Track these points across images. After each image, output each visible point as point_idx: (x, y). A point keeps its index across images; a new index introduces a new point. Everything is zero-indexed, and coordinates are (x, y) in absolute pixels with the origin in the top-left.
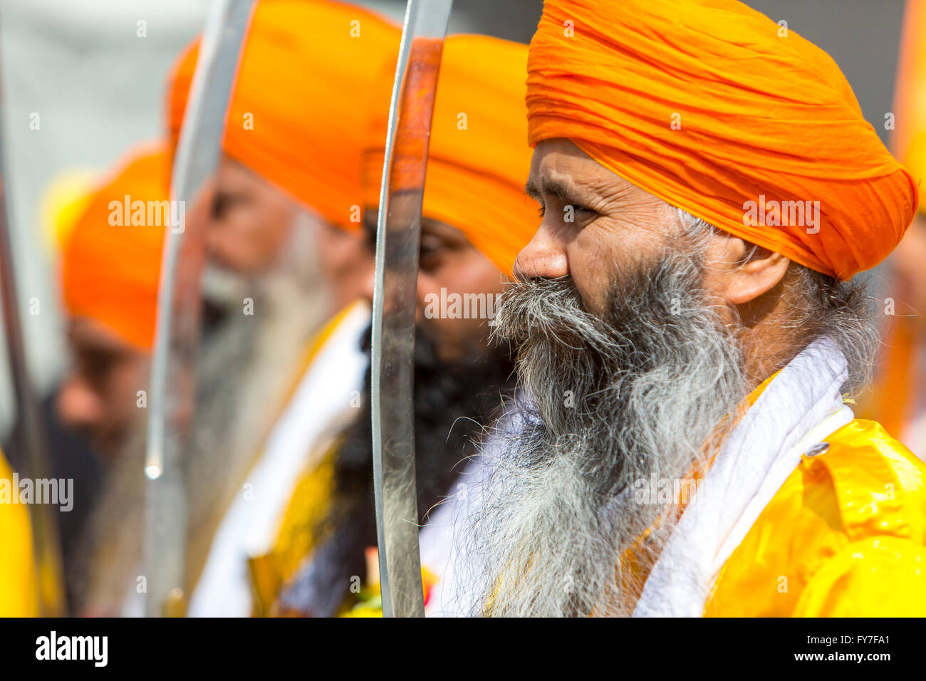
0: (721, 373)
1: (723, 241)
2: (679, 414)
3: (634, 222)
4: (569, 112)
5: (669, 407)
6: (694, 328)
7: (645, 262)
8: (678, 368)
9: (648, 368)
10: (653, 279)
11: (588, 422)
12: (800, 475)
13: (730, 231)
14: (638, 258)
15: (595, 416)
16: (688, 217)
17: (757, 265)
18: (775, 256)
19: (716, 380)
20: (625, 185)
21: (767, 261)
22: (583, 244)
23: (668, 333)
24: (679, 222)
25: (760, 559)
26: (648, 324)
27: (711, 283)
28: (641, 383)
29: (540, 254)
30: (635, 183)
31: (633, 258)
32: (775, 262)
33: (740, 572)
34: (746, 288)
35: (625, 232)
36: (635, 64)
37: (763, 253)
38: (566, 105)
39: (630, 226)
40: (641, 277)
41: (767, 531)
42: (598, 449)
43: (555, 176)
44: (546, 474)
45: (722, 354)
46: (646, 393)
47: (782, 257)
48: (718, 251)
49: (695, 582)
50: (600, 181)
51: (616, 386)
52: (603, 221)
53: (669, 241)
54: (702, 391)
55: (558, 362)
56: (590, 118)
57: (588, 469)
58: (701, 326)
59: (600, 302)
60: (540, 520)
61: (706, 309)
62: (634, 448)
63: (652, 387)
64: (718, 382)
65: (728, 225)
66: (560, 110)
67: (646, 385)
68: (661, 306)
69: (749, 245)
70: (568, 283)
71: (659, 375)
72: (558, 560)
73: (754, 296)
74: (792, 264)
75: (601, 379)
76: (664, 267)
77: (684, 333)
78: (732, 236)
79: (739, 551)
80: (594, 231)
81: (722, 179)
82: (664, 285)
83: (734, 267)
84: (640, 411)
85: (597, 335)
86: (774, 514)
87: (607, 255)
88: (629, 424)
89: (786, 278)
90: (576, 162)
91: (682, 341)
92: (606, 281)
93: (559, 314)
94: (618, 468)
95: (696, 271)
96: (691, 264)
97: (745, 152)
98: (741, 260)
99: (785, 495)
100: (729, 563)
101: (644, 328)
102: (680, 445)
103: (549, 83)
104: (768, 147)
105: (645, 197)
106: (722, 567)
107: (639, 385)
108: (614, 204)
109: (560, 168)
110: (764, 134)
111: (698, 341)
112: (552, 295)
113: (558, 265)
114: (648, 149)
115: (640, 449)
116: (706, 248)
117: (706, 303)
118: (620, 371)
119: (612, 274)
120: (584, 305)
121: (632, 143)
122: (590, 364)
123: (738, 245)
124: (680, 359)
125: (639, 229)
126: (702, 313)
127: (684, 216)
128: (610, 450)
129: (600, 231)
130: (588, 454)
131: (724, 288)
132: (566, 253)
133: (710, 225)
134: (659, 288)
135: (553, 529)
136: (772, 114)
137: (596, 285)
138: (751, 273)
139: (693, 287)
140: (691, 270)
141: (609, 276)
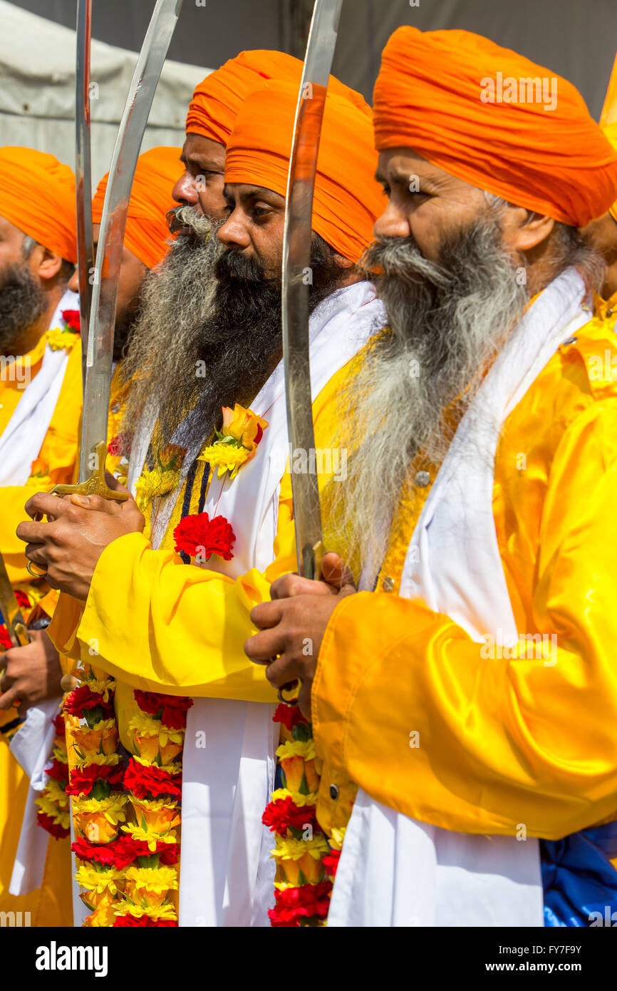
0: (514, 296)
1: (513, 211)
2: (487, 322)
3: (457, 200)
4: (409, 130)
5: (480, 318)
6: (497, 267)
7: (464, 226)
8: (487, 293)
9: (467, 293)
10: (470, 237)
11: (427, 331)
12: (558, 357)
13: (518, 203)
14: (459, 224)
15: (432, 326)
16: (491, 196)
17: (535, 224)
18: (546, 218)
19: (511, 301)
20: (449, 176)
21: (541, 221)
22: (420, 215)
23: (480, 272)
24: (485, 200)
25: (534, 411)
26: (467, 266)
27: (506, 238)
28: (462, 303)
29: (391, 222)
30: (456, 175)
31: (456, 225)
32: (546, 222)
33: (522, 419)
34: (528, 240)
35: (450, 207)
36: (454, 98)
37: (538, 216)
38: (407, 125)
39: (453, 202)
40: (462, 237)
41: (538, 393)
42: (433, 348)
43: (401, 171)
44: (398, 364)
45: (515, 286)
46: (466, 309)
47: (550, 218)
48: (510, 217)
49: (493, 427)
50: (433, 175)
51: (447, 306)
52: (435, 200)
53: (480, 211)
54: (502, 308)
55: (407, 292)
56: (425, 134)
57: (425, 361)
58: (501, 266)
59: (434, 252)
60: (392, 394)
61: (505, 255)
62: (456, 344)
63: (470, 305)
64: (512, 303)
65: (517, 200)
66: (404, 129)
67: (466, 304)
68: (476, 255)
69: (529, 212)
70: (411, 240)
71: (474, 298)
72: (403, 420)
73: (533, 245)
74: (556, 223)
75: (436, 304)
76: (477, 229)
77: (491, 271)
78: (519, 207)
79: (520, 406)
80: (428, 207)
81: (513, 171)
82: (476, 240)
83: (520, 227)
84: (463, 322)
85: (435, 274)
86: (542, 383)
87: (439, 222)
88: (453, 329)
89: (554, 231)
90: (415, 163)
91: (489, 276)
92: (438, 239)
93: (408, 260)
94: (444, 359)
95: (497, 230)
96: (494, 226)
97: (528, 153)
98: (525, 222)
99: (548, 371)
100: (512, 414)
101: (464, 269)
102: (486, 342)
103: (395, 111)
104: (545, 149)
105: (463, 184)
106: (508, 417)
107: (461, 305)
108: (442, 189)
109: (403, 166)
110: (541, 141)
111: (500, 276)
112: (403, 247)
113: (403, 228)
114: (464, 153)
115: (460, 345)
116: (504, 215)
117: (505, 251)
118: (448, 296)
119: (443, 235)
120: (423, 254)
121: (453, 149)
122: (429, 295)
123: (523, 212)
124: (488, 287)
125: (459, 205)
126: (502, 258)
127: (488, 195)
128: (440, 348)
129: (433, 207)
130: (427, 352)
131: (515, 240)
132: (408, 221)
133: (505, 201)
134: (474, 243)
135: (401, 399)
136: (545, 128)
137: (432, 242)
138: (532, 230)
139: (496, 242)
140: (494, 229)
141: (440, 235)
